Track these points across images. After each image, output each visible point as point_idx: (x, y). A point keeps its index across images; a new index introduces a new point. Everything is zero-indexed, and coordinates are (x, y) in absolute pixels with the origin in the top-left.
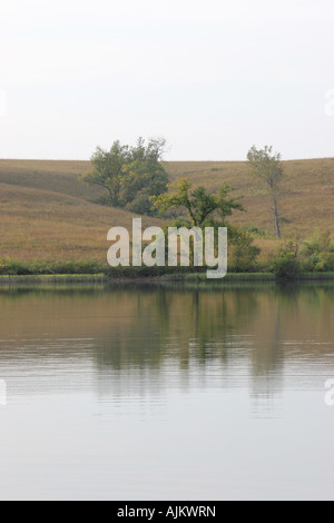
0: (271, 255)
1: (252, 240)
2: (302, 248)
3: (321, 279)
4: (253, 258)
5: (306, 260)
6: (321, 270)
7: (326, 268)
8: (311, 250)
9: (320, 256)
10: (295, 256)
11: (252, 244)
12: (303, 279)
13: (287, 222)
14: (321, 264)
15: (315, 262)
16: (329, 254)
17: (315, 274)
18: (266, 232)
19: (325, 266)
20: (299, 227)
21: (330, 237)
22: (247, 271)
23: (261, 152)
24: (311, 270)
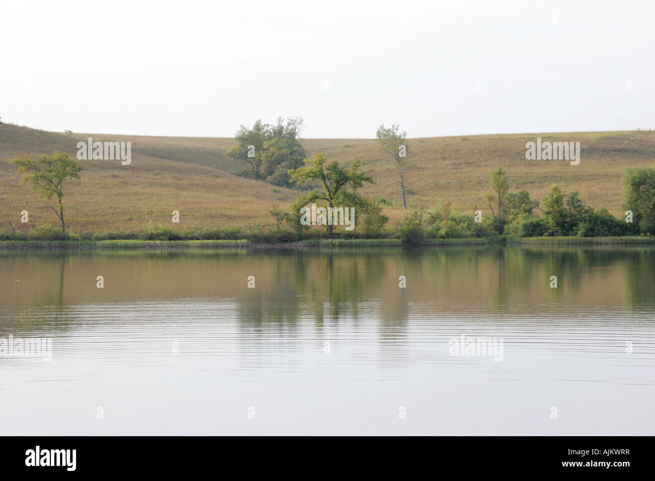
0: (398, 224)
1: (380, 210)
2: (426, 217)
3: (443, 245)
4: (381, 226)
5: (429, 228)
6: (443, 237)
7: (448, 235)
8: (434, 219)
9: (442, 224)
10: (419, 225)
11: (381, 214)
12: (426, 245)
13: (413, 193)
14: (442, 232)
15: (438, 229)
16: (450, 222)
17: (437, 241)
18: (393, 203)
19: (446, 233)
20: (424, 198)
21: (452, 207)
22: (376, 238)
23: (389, 130)
24: (434, 237)
